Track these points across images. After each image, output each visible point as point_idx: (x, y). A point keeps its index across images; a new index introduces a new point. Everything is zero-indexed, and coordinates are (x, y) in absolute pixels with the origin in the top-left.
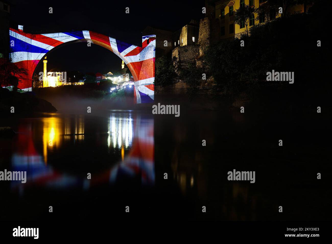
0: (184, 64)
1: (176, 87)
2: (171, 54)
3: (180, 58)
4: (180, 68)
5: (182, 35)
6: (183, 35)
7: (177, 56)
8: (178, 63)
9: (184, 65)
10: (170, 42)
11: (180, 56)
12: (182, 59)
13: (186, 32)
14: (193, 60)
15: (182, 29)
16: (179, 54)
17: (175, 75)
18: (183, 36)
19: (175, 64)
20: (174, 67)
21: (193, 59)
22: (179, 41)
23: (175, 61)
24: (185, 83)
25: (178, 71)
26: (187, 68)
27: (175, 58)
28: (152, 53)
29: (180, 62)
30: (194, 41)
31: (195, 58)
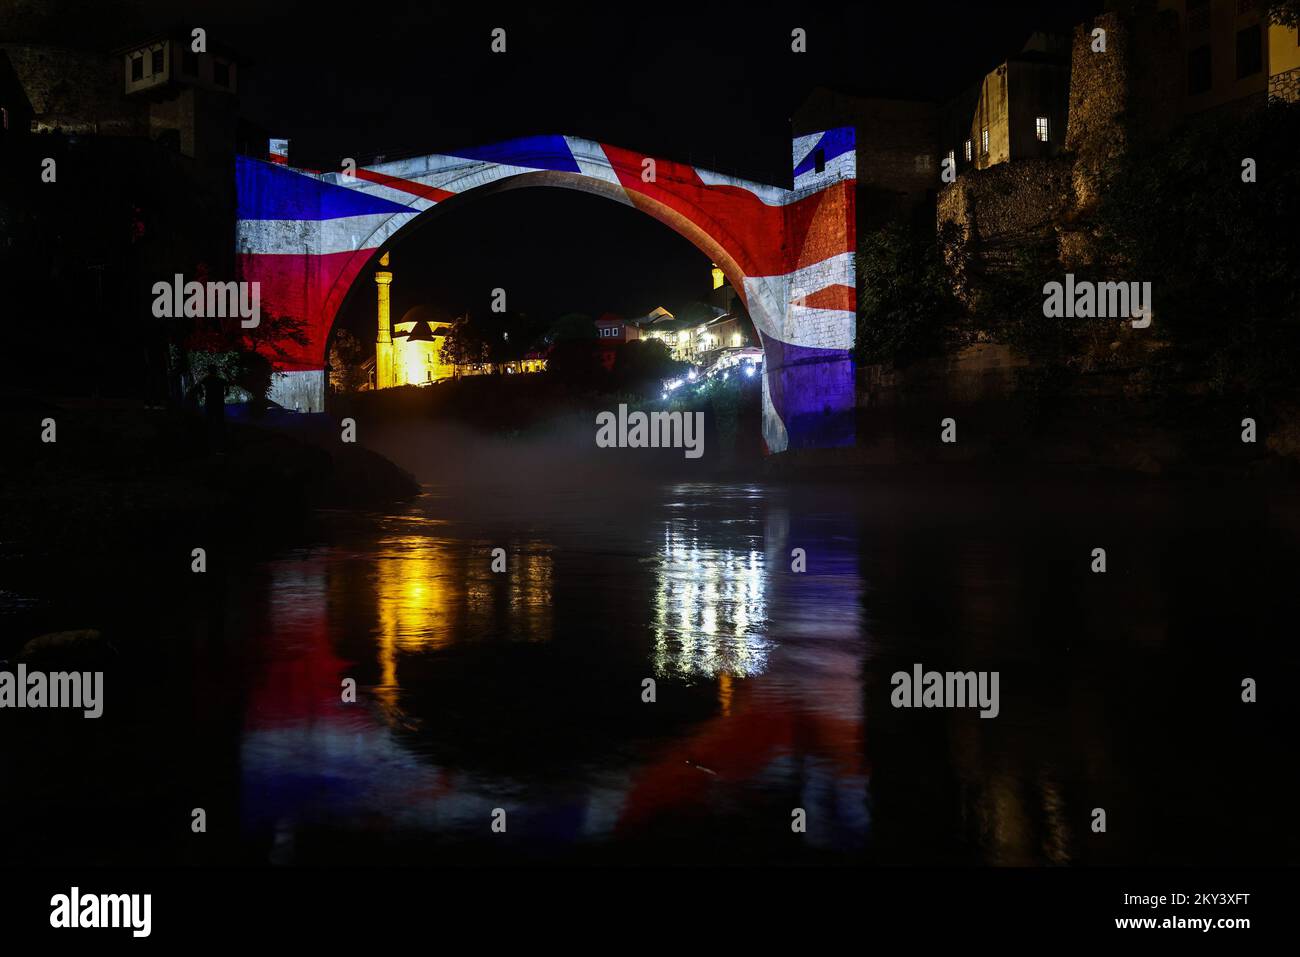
0: (996, 254)
1: (961, 366)
2: (935, 210)
3: (974, 226)
4: (976, 273)
5: (985, 116)
6: (987, 113)
7: (962, 219)
8: (965, 250)
9: (998, 260)
10: (927, 154)
11: (975, 214)
12: (986, 231)
13: (1003, 95)
14: (1042, 233)
15: (984, 87)
16: (970, 210)
17: (955, 309)
18: (991, 120)
19: (952, 258)
20: (949, 270)
21: (1041, 226)
22: (969, 145)
23: (952, 241)
24: (1008, 347)
25: (966, 289)
26: (1016, 274)
27: (952, 228)
28: (841, 212)
29: (976, 243)
30: (1044, 138)
31: (1051, 222)
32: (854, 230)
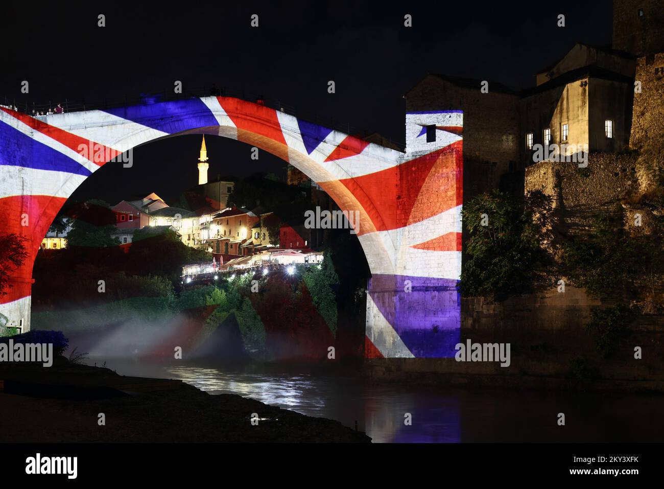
0: (577, 220)
1: (548, 302)
2: (523, 181)
3: (560, 198)
4: (561, 234)
5: (565, 114)
6: (568, 112)
7: (549, 191)
8: (553, 215)
9: (577, 225)
10: (510, 134)
11: (561, 189)
12: (569, 203)
13: (584, 102)
14: (612, 208)
15: (565, 92)
16: (558, 185)
17: (543, 259)
18: (570, 117)
19: (539, 219)
20: (537, 228)
21: (611, 202)
22: (547, 132)
23: (540, 207)
24: (584, 290)
25: (553, 244)
26: (591, 236)
27: (539, 197)
29: (562, 211)
30: (609, 135)
31: (619, 200)
32: (462, 191)
